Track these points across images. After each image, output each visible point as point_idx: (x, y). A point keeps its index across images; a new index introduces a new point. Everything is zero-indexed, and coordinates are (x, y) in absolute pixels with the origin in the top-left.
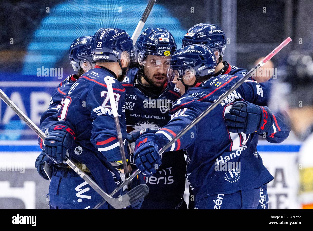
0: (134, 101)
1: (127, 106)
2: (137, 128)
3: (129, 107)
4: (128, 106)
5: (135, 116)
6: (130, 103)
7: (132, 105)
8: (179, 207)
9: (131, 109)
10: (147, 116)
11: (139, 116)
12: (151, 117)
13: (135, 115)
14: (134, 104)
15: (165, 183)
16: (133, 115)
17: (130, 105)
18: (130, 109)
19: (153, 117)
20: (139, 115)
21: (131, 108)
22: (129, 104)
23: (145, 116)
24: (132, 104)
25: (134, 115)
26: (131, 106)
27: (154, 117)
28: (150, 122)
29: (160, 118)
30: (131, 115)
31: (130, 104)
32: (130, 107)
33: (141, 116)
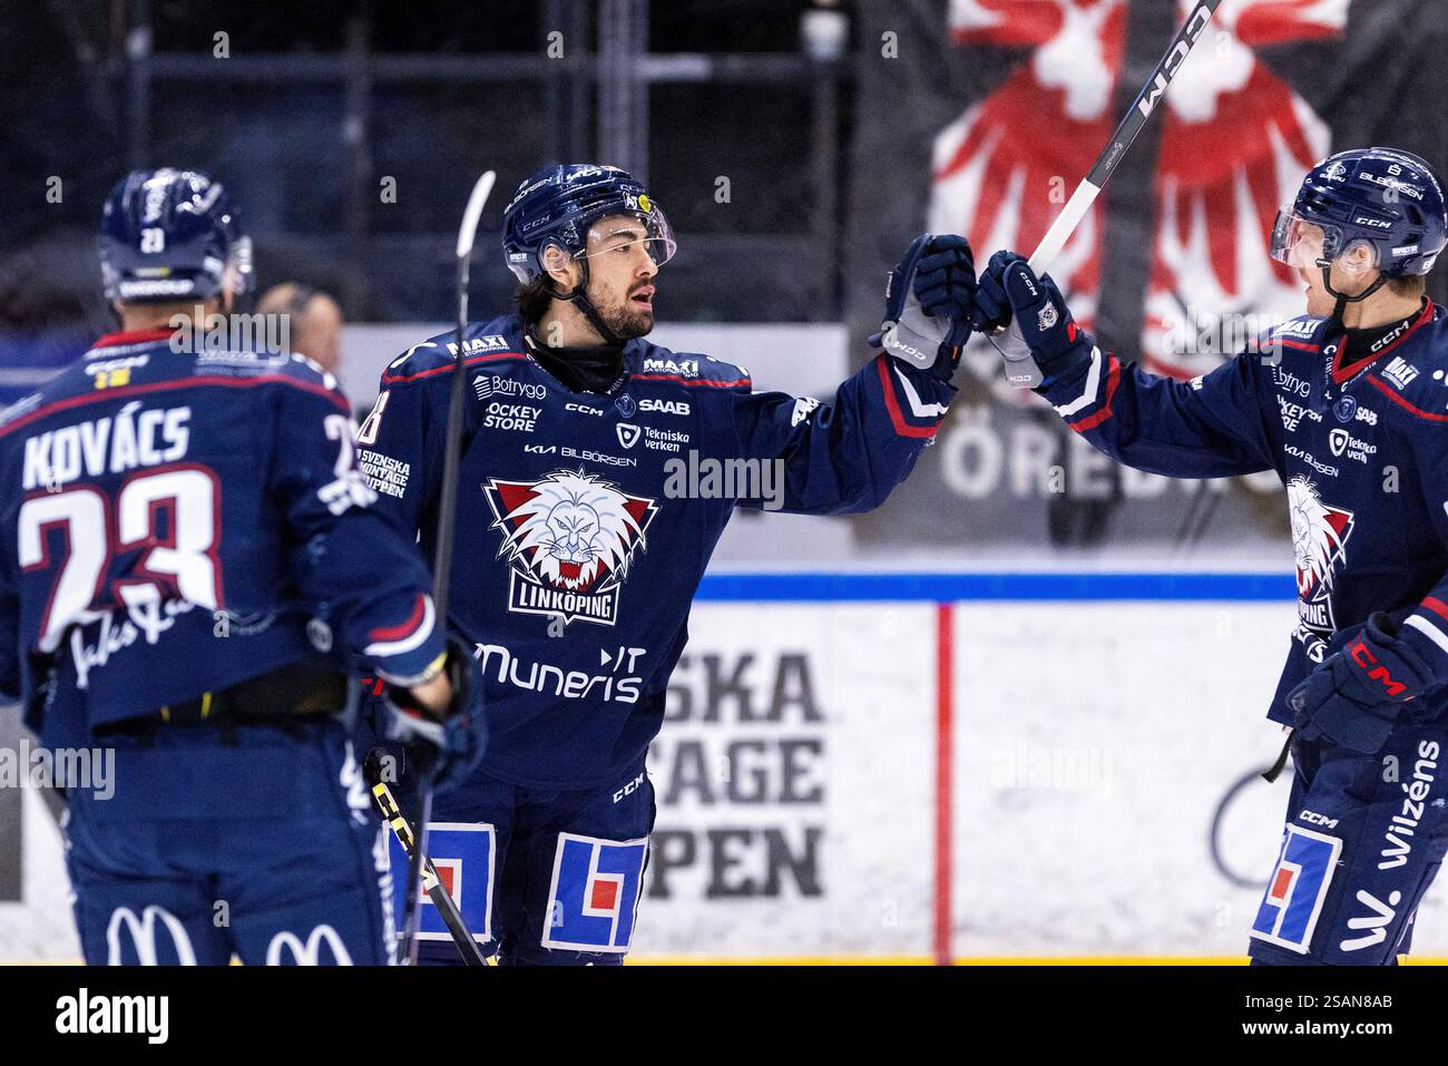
0: (535, 403)
1: (514, 417)
2: (547, 490)
3: (520, 423)
4: (517, 421)
5: (541, 451)
6: (524, 408)
7: (531, 415)
8: (627, 793)
9: (527, 429)
10: (579, 453)
11: (554, 451)
12: (591, 456)
13: (541, 448)
14: (536, 415)
15: (607, 698)
16: (534, 449)
17: (522, 416)
18: (524, 427)
19: (596, 457)
20: (554, 449)
21: (529, 427)
22: (519, 412)
23: (572, 453)
24: (531, 411)
25: (538, 450)
26: (526, 420)
27: (601, 459)
28: (587, 473)
29: (618, 463)
30: (527, 447)
31: (523, 412)
32: (523, 422)
33: (559, 450)
